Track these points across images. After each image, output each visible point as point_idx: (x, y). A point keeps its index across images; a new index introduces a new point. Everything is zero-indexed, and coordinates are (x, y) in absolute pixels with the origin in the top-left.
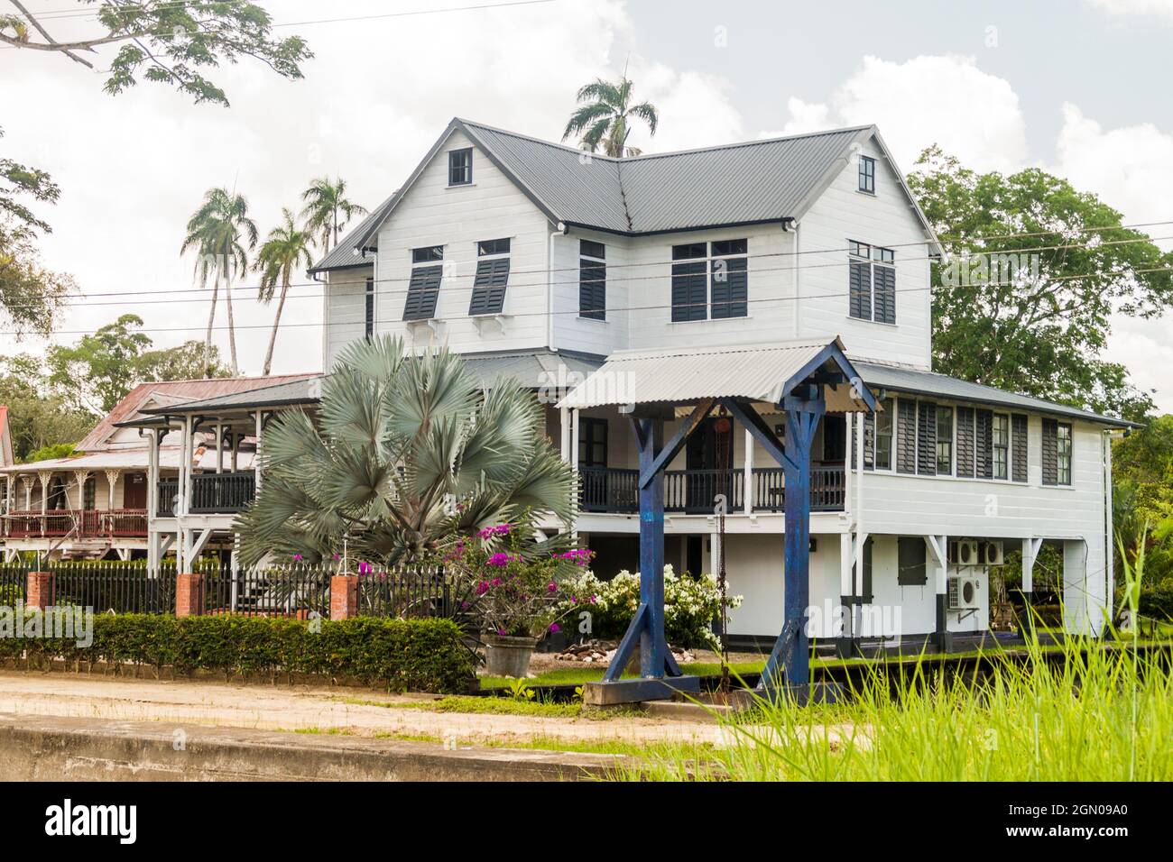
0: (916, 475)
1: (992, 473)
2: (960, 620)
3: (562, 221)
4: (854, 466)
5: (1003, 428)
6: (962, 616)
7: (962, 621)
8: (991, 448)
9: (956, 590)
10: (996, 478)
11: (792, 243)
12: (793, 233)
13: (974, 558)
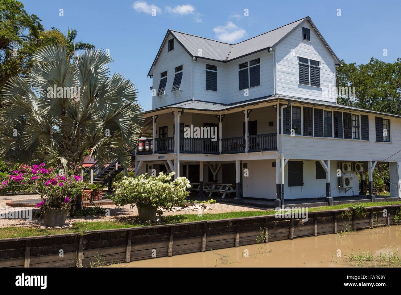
0: (313, 137)
1: (352, 137)
2: (346, 192)
3: (194, 56)
4: (280, 133)
5: (356, 120)
6: (346, 190)
7: (347, 192)
8: (351, 127)
9: (342, 181)
10: (354, 138)
11: (273, 57)
12: (272, 54)
13: (349, 169)
